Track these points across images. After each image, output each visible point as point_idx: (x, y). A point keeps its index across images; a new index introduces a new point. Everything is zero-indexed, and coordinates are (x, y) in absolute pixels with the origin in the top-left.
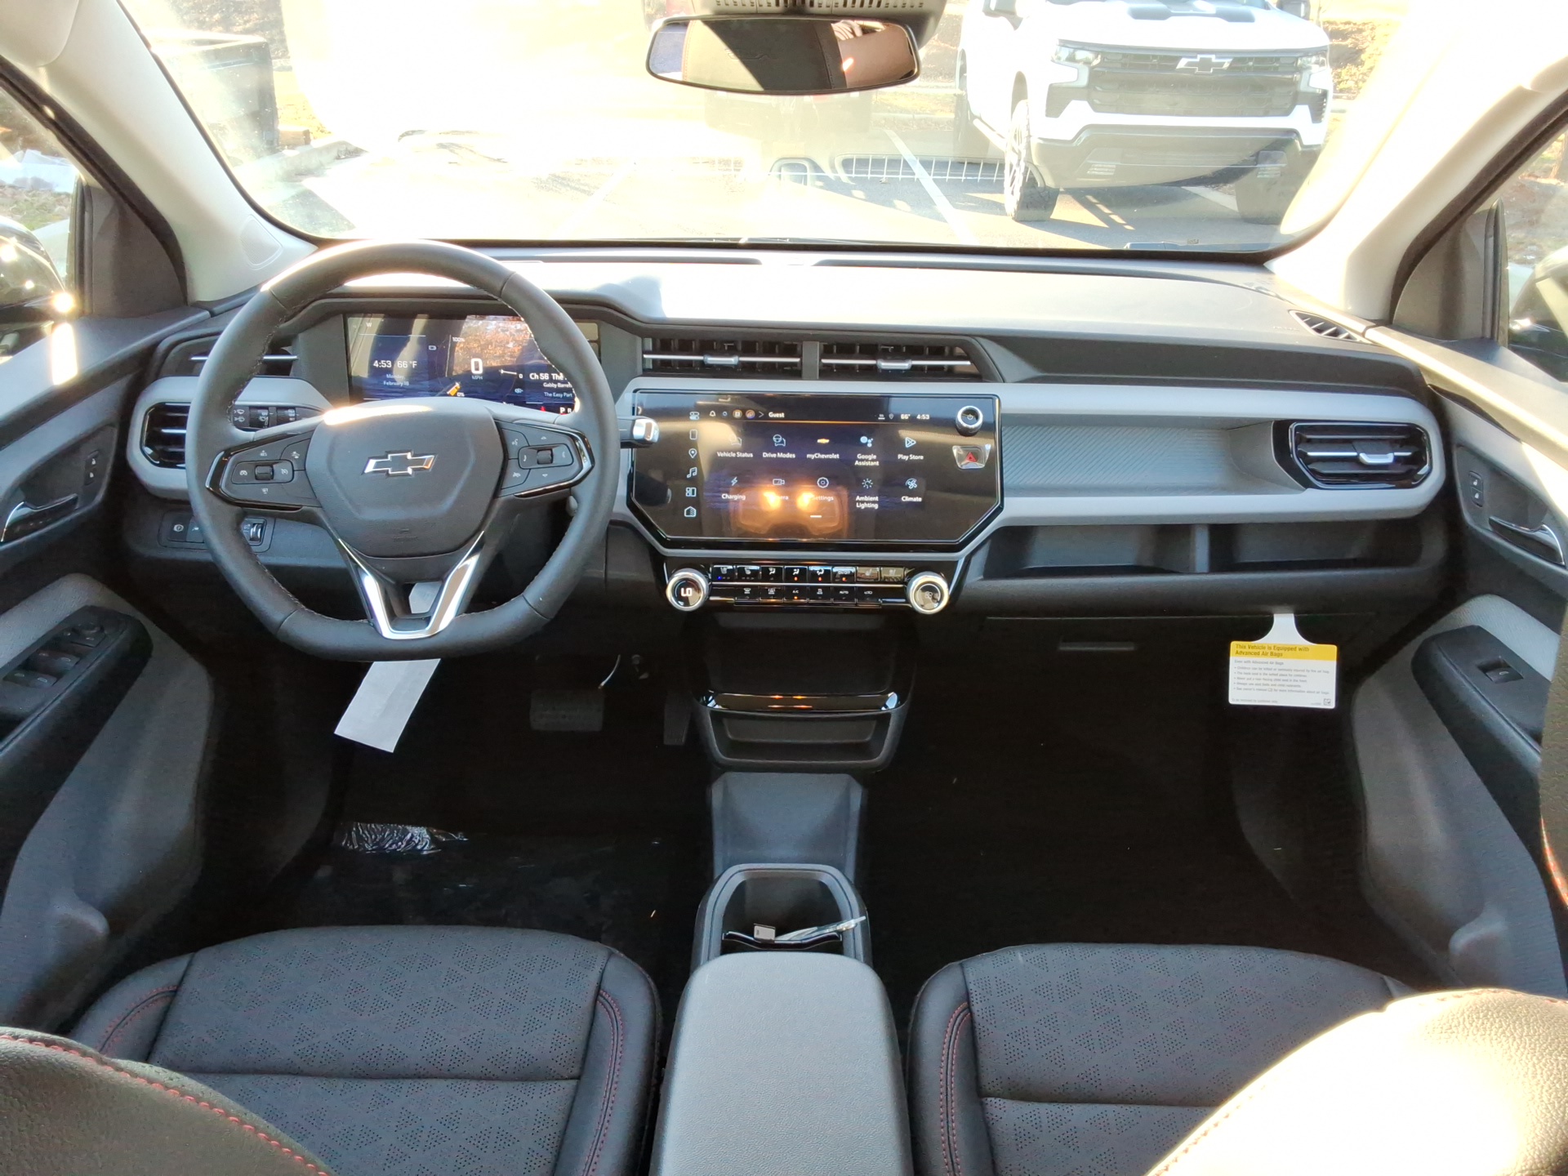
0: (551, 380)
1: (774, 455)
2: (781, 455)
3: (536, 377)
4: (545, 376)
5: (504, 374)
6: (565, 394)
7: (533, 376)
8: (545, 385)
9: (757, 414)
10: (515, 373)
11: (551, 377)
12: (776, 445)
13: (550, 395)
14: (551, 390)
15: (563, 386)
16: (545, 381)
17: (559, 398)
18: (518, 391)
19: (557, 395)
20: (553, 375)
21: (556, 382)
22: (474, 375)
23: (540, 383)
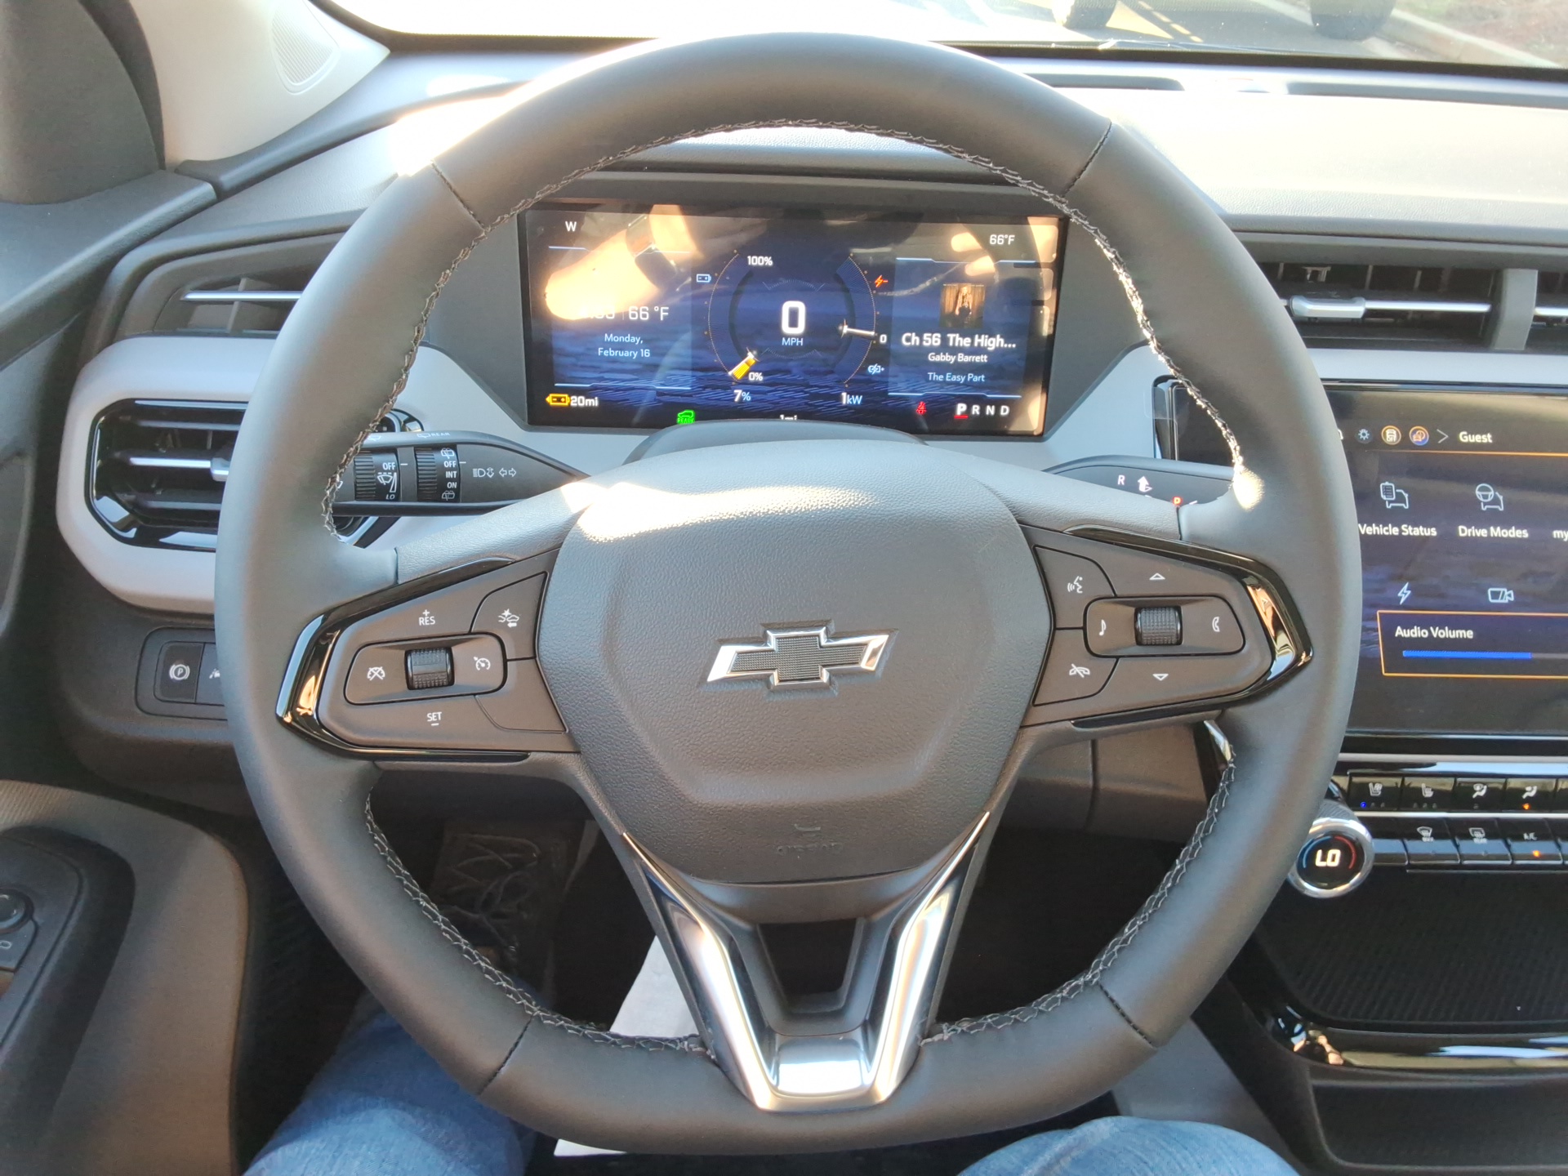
0: (945, 347)
1: (1483, 533)
2: (1497, 532)
3: (915, 340)
4: (933, 340)
5: (850, 335)
6: (970, 376)
7: (908, 340)
8: (933, 358)
9: (1434, 436)
10: (872, 333)
11: (945, 340)
12: (1484, 508)
13: (940, 378)
14: (942, 368)
15: (967, 359)
16: (932, 349)
17: (957, 384)
18: (874, 369)
19: (954, 378)
20: (951, 336)
21: (955, 351)
22: (787, 337)
23: (922, 351)
